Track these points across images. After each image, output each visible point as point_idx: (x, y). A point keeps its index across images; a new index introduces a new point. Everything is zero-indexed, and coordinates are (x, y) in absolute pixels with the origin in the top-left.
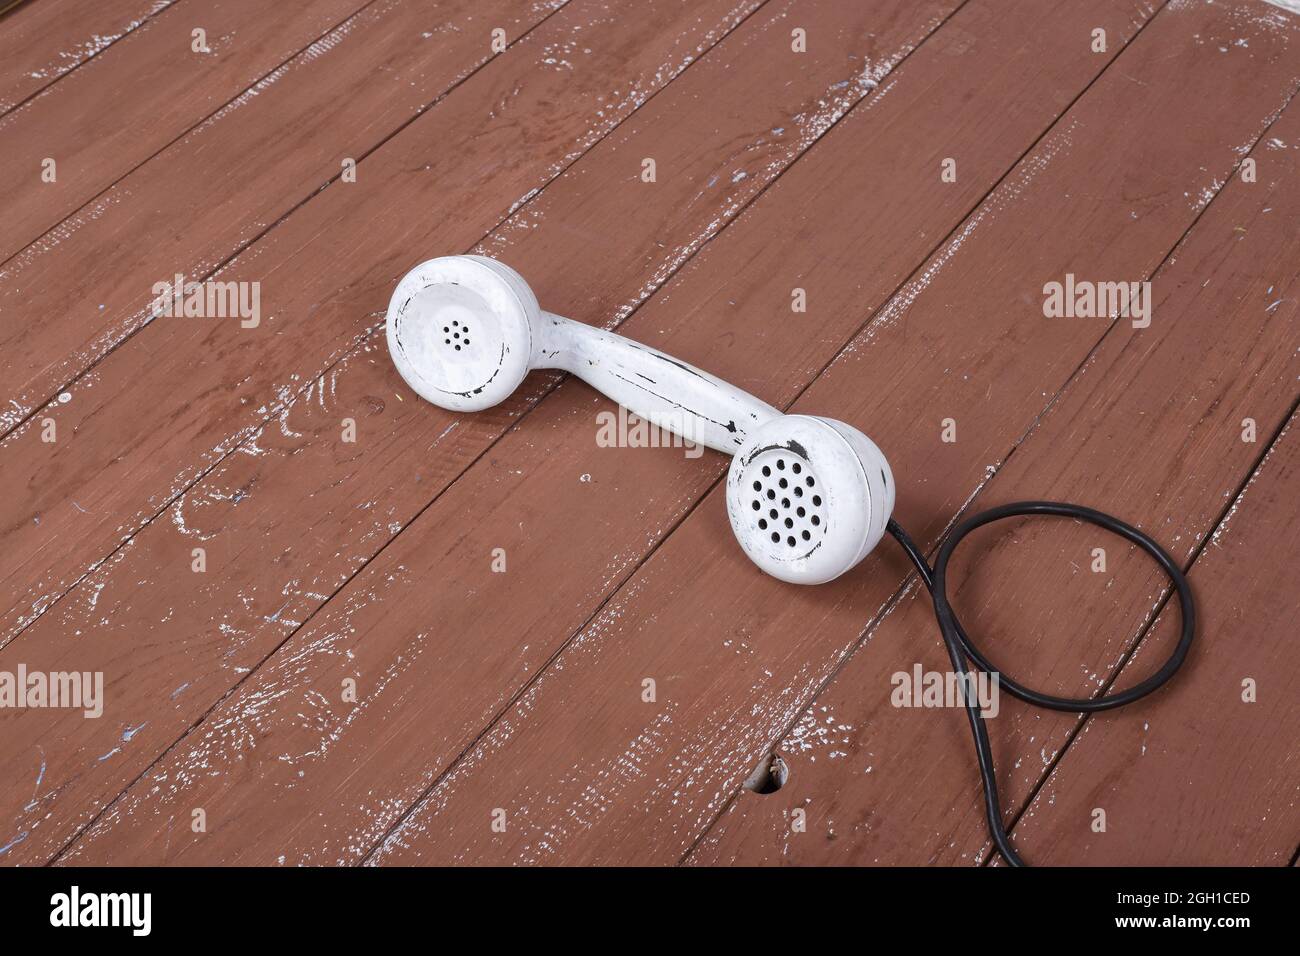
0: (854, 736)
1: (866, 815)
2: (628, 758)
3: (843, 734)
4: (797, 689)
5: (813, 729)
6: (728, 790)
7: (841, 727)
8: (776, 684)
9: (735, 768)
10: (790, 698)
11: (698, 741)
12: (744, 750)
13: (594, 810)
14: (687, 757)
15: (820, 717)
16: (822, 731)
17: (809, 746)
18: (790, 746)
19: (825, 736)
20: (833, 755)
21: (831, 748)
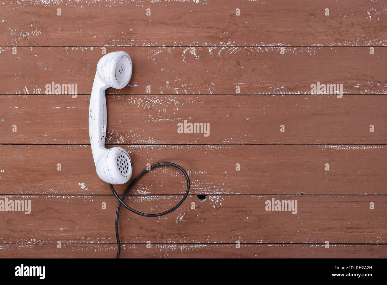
0: (220, 207)
1: (205, 219)
2: (190, 172)
3: (219, 205)
4: (224, 191)
5: (217, 199)
6: (195, 193)
7: (220, 204)
8: (222, 186)
9: (200, 191)
10: (221, 191)
11: (201, 181)
12: (205, 190)
13: (175, 174)
14: (196, 182)
15: (220, 199)
16: (217, 201)
17: (213, 201)
18: (210, 198)
19: (217, 202)
20: (213, 206)
21: (214, 204)
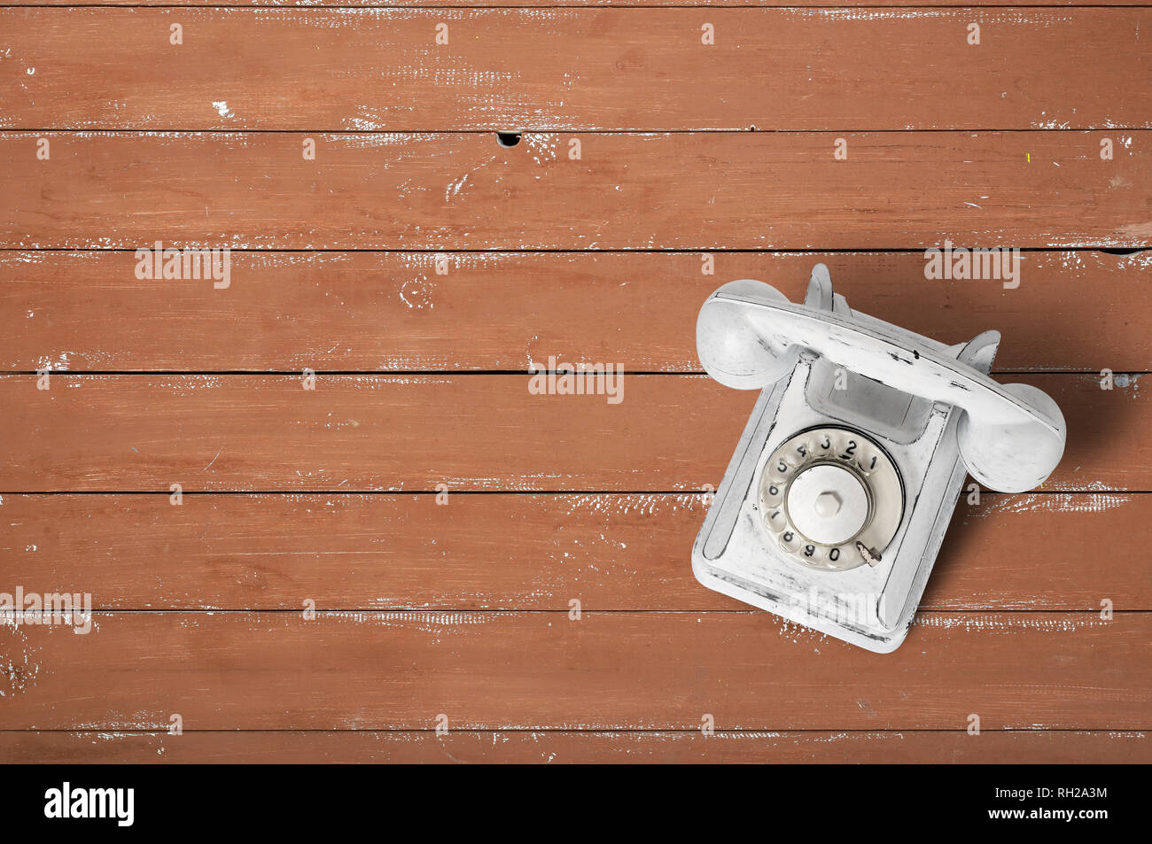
0: (551, 160)
1: (514, 190)
2: (479, 75)
3: (549, 155)
4: (561, 121)
5: (543, 142)
6: (491, 126)
7: (552, 153)
8: (558, 111)
9: (503, 122)
10: (554, 122)
11: (506, 98)
12: (515, 120)
13: (445, 80)
14: (495, 99)
15: (552, 141)
16: (545, 146)
17: (534, 146)
18: (528, 138)
19: (543, 149)
20: (535, 158)
21: (538, 154)
